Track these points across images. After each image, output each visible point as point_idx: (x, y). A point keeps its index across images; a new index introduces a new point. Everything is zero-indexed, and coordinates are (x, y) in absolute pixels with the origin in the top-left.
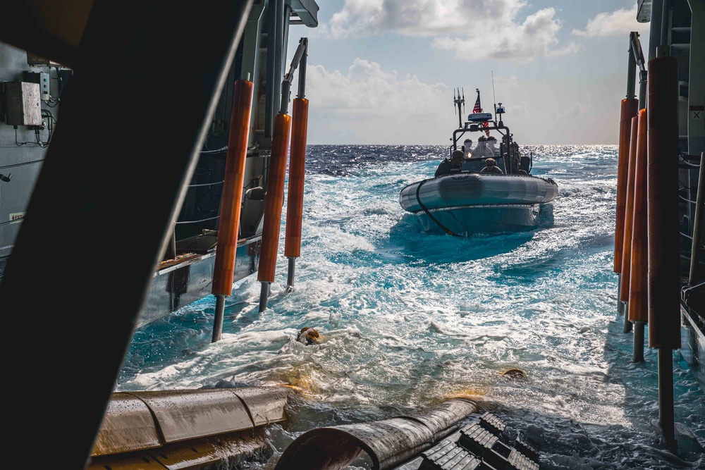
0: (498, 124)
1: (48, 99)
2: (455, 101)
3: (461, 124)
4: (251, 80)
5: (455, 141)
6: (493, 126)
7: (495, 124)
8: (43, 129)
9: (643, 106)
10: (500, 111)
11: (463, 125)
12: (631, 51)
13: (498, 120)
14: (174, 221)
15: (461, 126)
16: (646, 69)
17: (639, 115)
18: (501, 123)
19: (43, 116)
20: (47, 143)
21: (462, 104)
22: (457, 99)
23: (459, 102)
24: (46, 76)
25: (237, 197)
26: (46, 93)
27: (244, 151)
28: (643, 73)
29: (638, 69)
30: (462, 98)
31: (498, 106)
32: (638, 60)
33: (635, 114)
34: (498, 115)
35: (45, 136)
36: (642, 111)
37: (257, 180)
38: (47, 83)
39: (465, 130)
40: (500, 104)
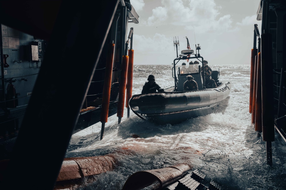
0: (197, 56)
1: (41, 51)
2: (174, 44)
3: (177, 56)
4: (114, 43)
5: (175, 65)
6: (195, 56)
7: (196, 55)
8: (39, 62)
9: (259, 51)
10: (198, 48)
11: (179, 56)
12: (255, 31)
13: (198, 53)
14: (86, 95)
15: (178, 57)
16: (260, 38)
17: (258, 55)
18: (199, 55)
19: (39, 57)
20: (40, 67)
21: (178, 45)
22: (175, 42)
23: (176, 44)
24: (40, 43)
25: (109, 86)
26: (40, 49)
27: (112, 69)
28: (259, 39)
29: (257, 38)
30: (178, 42)
31: (197, 46)
32: (257, 34)
33: (256, 54)
34: (197, 50)
35: (40, 64)
36: (259, 53)
37: (117, 79)
38: (41, 45)
39: (180, 59)
40: (198, 45)
